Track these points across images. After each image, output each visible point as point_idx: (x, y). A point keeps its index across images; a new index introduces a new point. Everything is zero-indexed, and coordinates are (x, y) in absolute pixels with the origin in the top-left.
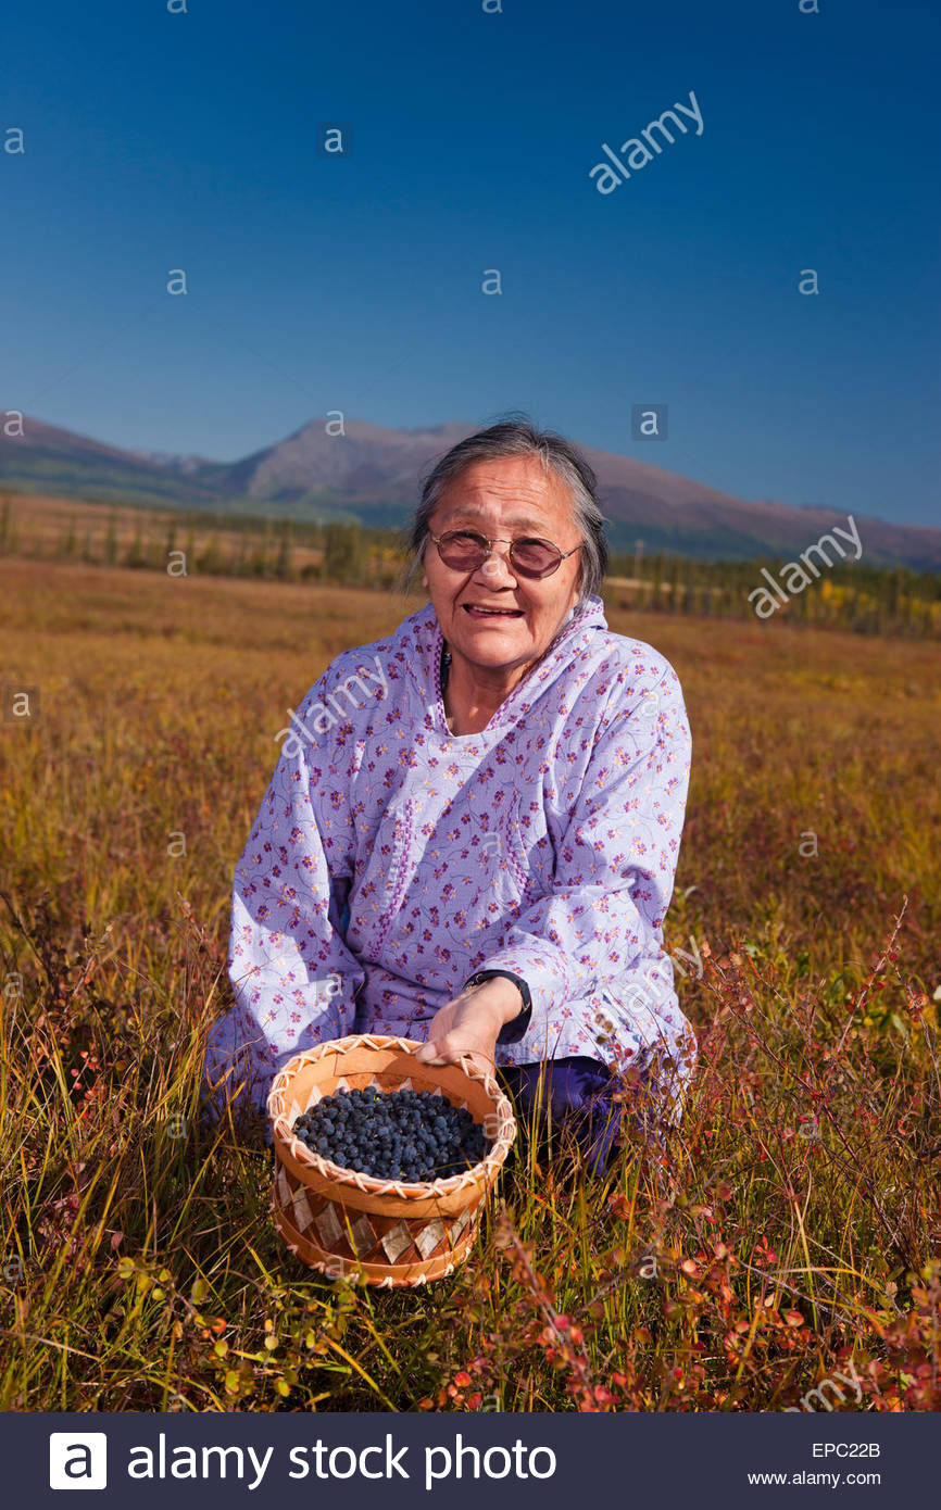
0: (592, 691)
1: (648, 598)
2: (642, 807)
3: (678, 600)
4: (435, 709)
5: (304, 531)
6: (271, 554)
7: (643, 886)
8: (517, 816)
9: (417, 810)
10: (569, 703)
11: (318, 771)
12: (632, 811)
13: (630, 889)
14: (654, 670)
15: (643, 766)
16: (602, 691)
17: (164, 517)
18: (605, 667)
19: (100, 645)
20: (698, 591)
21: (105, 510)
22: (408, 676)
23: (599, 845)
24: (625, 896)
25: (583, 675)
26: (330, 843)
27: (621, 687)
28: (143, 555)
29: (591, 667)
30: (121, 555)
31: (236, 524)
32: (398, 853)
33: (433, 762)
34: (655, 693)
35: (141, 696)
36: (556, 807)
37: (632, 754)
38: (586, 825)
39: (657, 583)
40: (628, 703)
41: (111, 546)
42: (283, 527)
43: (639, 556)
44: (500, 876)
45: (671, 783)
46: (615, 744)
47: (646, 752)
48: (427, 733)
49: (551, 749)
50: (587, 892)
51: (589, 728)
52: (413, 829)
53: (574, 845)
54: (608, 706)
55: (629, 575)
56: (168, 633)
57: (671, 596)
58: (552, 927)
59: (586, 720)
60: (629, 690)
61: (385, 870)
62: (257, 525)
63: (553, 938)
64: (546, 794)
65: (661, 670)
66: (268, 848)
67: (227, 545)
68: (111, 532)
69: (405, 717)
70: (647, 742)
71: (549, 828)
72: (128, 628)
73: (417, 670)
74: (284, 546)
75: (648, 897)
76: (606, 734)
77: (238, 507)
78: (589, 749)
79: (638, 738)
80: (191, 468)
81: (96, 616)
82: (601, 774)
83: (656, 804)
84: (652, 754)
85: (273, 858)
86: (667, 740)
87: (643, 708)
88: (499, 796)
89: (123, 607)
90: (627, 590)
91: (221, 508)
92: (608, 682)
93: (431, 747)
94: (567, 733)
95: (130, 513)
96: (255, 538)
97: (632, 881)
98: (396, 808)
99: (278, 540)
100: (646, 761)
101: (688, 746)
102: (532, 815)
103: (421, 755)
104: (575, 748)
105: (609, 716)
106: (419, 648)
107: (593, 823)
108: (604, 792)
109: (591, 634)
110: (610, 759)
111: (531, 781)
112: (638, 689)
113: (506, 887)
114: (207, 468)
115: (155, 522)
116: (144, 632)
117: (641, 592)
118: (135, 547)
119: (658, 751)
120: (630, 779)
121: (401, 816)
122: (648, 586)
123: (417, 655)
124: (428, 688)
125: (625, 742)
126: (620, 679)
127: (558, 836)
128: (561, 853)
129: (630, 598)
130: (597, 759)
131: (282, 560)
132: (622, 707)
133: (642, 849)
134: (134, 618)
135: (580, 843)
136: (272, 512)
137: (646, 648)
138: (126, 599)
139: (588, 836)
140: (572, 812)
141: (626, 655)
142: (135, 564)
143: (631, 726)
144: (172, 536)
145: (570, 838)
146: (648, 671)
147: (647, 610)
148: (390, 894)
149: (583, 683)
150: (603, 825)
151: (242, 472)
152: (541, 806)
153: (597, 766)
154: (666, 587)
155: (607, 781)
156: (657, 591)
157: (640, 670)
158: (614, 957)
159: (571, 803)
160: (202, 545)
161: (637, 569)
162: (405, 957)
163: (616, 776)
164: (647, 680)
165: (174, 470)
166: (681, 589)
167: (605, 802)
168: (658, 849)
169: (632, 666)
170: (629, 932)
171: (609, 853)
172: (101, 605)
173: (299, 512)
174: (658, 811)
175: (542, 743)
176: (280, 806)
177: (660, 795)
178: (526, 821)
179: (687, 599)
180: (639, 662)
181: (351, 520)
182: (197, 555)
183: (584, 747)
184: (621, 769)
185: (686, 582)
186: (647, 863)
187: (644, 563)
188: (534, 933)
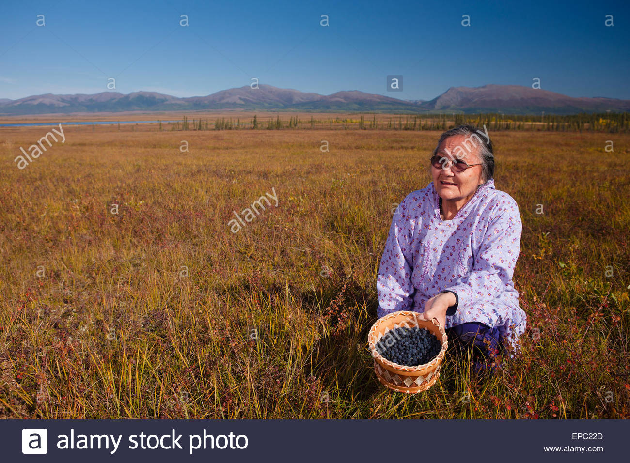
0: (488, 209)
1: (546, 127)
2: (503, 247)
3: (555, 127)
4: (437, 211)
5: (449, 117)
6: (441, 123)
7: (503, 273)
8: (462, 248)
9: (432, 243)
10: (481, 212)
11: (401, 228)
12: (500, 249)
13: (498, 273)
14: (509, 202)
15: (504, 234)
16: (491, 209)
17: (413, 116)
18: (492, 201)
19: (395, 153)
20: (561, 124)
21: (399, 116)
22: (429, 202)
23: (487, 260)
24: (496, 275)
25: (486, 203)
26: (405, 250)
27: (497, 208)
28: (408, 127)
29: (488, 201)
30: (403, 127)
31: (432, 116)
32: (426, 256)
33: (436, 228)
34: (509, 211)
35: (400, 169)
36: (475, 246)
37: (500, 229)
38: (484, 253)
39: (549, 123)
40: (499, 213)
41: (400, 125)
42: (444, 116)
43: (543, 116)
44: (456, 266)
45: (514, 240)
46: (494, 226)
47: (505, 230)
48: (434, 219)
49: (474, 227)
50: (484, 273)
51: (486, 221)
52: (430, 249)
53: (480, 259)
54: (493, 214)
55: (540, 121)
56: (412, 148)
57: (553, 126)
58: (470, 281)
59: (485, 218)
60: (500, 209)
61: (422, 261)
62: (437, 116)
63: (470, 284)
64: (472, 241)
65: (511, 202)
66: (388, 251)
67: (429, 122)
68: (400, 121)
69: (427, 214)
70: (506, 227)
71: (472, 252)
72: (402, 148)
73: (432, 200)
74: (444, 121)
75: (504, 276)
76: (493, 223)
77: (433, 112)
78: (486, 228)
79: (503, 225)
80: (420, 103)
81: (395, 145)
82: (489, 236)
83: (508, 247)
84: (507, 230)
85: (389, 254)
86: (512, 226)
87: (504, 215)
88: (458, 240)
89: (402, 141)
90: (539, 125)
91: (427, 113)
92: (493, 206)
93: (436, 223)
94: (479, 222)
95: (405, 116)
96: (437, 120)
97: (499, 271)
98: (424, 242)
99: (443, 120)
100: (505, 233)
101: (521, 228)
102: (467, 248)
103: (432, 226)
104: (482, 227)
105: (493, 217)
106: (433, 193)
107: (486, 253)
108: (490, 243)
109: (489, 190)
110: (492, 231)
111: (467, 237)
112: (503, 209)
113: (457, 270)
114: (424, 103)
115: (411, 118)
116: (406, 148)
117: (543, 126)
118: (407, 124)
119: (509, 229)
120: (499, 239)
121: (426, 245)
122: (546, 124)
123: (432, 194)
124: (435, 205)
125: (498, 226)
126: (497, 205)
127: (475, 254)
128: (476, 260)
129: (540, 128)
130: (488, 231)
131: (444, 125)
132: (497, 214)
133: (502, 261)
134: (404, 145)
135: (482, 258)
136: (441, 113)
137: (507, 195)
138: (403, 139)
139: (484, 256)
140: (480, 247)
141: (500, 197)
142: (406, 129)
143: (500, 221)
144: (415, 121)
145: (479, 256)
146: (507, 203)
147: (545, 131)
148: (424, 269)
149: (486, 206)
150: (490, 253)
151: (433, 102)
152: (470, 245)
153: (488, 233)
154: (551, 124)
155: (491, 238)
156: (548, 125)
157: (504, 202)
158: (490, 295)
159: (480, 244)
160: (423, 123)
161: (542, 119)
162: (428, 288)
163: (494, 237)
164: (506, 206)
165: (415, 104)
166: (555, 124)
167: (490, 246)
168: (508, 261)
169: (501, 201)
170: (496, 288)
171: (492, 261)
172: (397, 142)
173: (448, 112)
174: (508, 249)
175: (471, 225)
176: (391, 238)
177: (510, 244)
178: (465, 250)
179: (558, 127)
180: (504, 199)
181: (462, 113)
182: (422, 125)
183: (484, 227)
184: (496, 235)
185: (557, 122)
186: (504, 266)
187: (545, 117)
188: (464, 283)
